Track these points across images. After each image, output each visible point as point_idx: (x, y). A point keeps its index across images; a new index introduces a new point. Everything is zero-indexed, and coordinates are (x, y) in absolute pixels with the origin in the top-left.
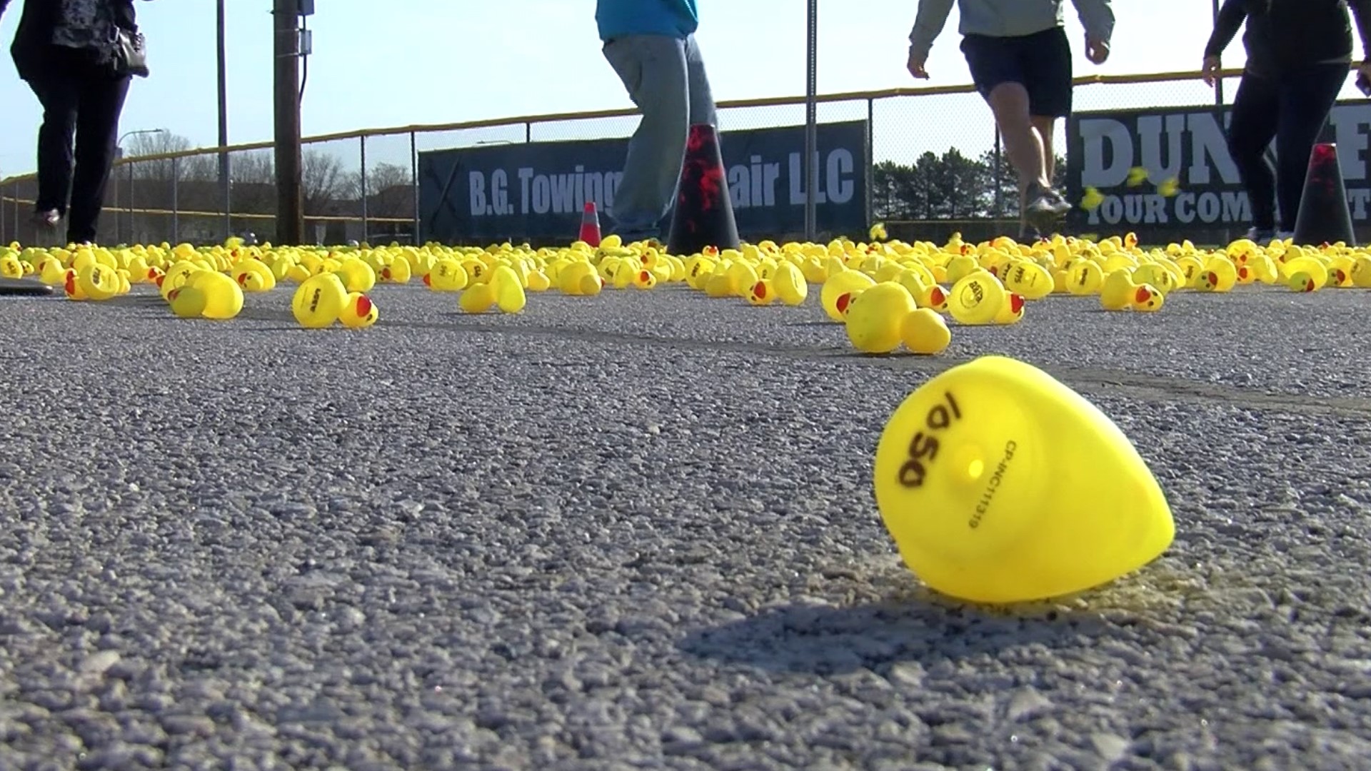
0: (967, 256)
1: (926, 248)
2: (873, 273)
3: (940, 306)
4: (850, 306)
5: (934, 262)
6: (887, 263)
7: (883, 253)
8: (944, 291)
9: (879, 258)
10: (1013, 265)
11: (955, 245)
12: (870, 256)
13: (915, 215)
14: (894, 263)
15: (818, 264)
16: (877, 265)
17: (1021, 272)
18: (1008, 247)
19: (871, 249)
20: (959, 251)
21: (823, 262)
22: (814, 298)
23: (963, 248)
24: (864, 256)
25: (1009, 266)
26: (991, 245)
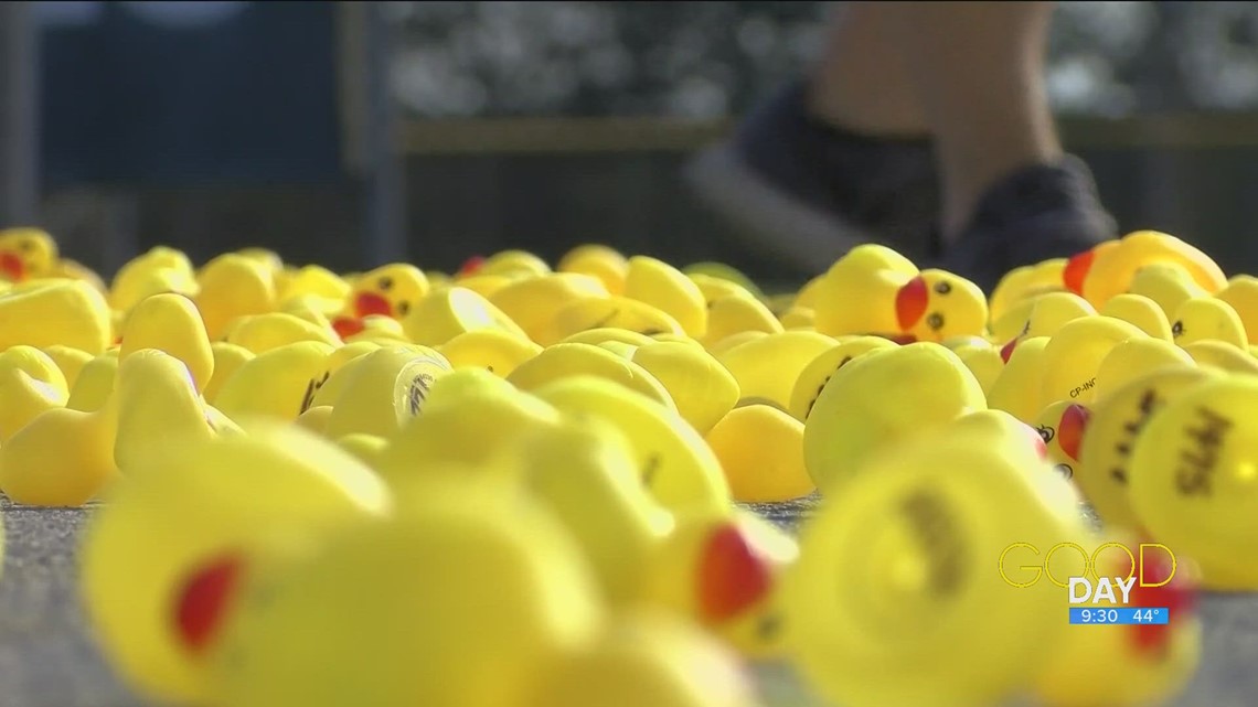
0: (928, 348)
1: (699, 301)
2: (376, 443)
3: (745, 626)
4: (243, 625)
5: (735, 385)
6: (456, 385)
7: (438, 328)
8: (766, 540)
9: (419, 361)
10: (1176, 400)
11: (867, 279)
12: (364, 345)
13: (646, 88)
14: (497, 389)
15: (53, 391)
16: (401, 401)
17: (1211, 434)
18: (1169, 295)
19: (372, 304)
20: (889, 318)
21: (84, 380)
22: (37, 588)
23: (911, 299)
24: (328, 344)
25: (1148, 403)
26: (1073, 283)
